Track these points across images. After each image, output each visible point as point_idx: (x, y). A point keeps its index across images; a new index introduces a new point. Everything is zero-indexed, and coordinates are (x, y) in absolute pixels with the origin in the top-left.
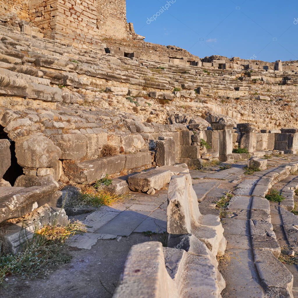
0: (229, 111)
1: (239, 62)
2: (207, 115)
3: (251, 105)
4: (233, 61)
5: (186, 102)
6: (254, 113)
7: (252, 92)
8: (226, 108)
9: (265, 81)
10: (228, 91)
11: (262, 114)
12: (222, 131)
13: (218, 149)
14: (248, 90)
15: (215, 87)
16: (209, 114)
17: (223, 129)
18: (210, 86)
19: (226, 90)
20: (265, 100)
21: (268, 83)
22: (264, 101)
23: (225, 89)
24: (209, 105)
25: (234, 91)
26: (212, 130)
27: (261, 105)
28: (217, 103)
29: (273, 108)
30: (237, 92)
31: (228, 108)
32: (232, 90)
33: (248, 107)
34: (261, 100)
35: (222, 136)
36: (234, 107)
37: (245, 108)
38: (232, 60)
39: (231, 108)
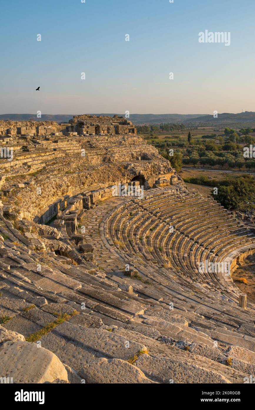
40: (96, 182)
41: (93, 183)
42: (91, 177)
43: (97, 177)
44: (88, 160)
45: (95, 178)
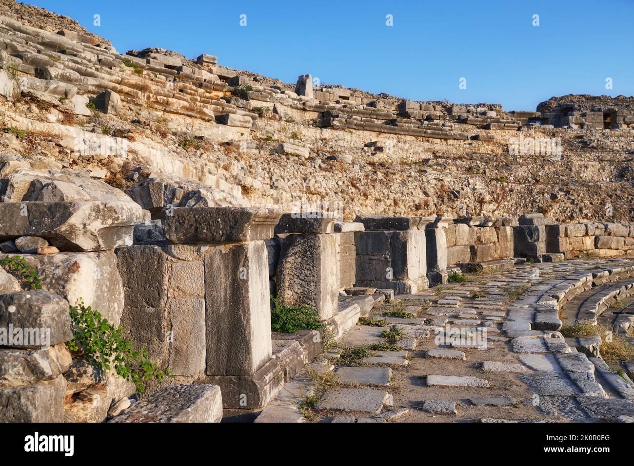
0: (207, 174)
1: (213, 68)
2: (130, 178)
3: (266, 166)
4: (202, 64)
5: (41, 120)
6: (276, 188)
7: (259, 134)
8: (198, 166)
9: (282, 115)
10: (198, 122)
11: (295, 191)
12: (224, 249)
13: (197, 338)
14: (250, 125)
15: (157, 102)
16: (141, 175)
17: (229, 239)
18: (142, 97)
19: (191, 116)
20: (297, 156)
21: (290, 120)
22: (296, 158)
23: (190, 112)
24: (137, 146)
25: (215, 123)
26: (166, 244)
27: (291, 167)
28: (166, 145)
29: (320, 179)
30: (221, 127)
31: (202, 168)
32: (209, 121)
33: (260, 170)
34: (287, 154)
35: (223, 282)
36: (222, 164)
37: (252, 170)
38: (199, 61)
39: (211, 166)
40: (586, 215)
41: (574, 215)
42: (569, 198)
43: (591, 203)
44: (571, 170)
45: (583, 204)
